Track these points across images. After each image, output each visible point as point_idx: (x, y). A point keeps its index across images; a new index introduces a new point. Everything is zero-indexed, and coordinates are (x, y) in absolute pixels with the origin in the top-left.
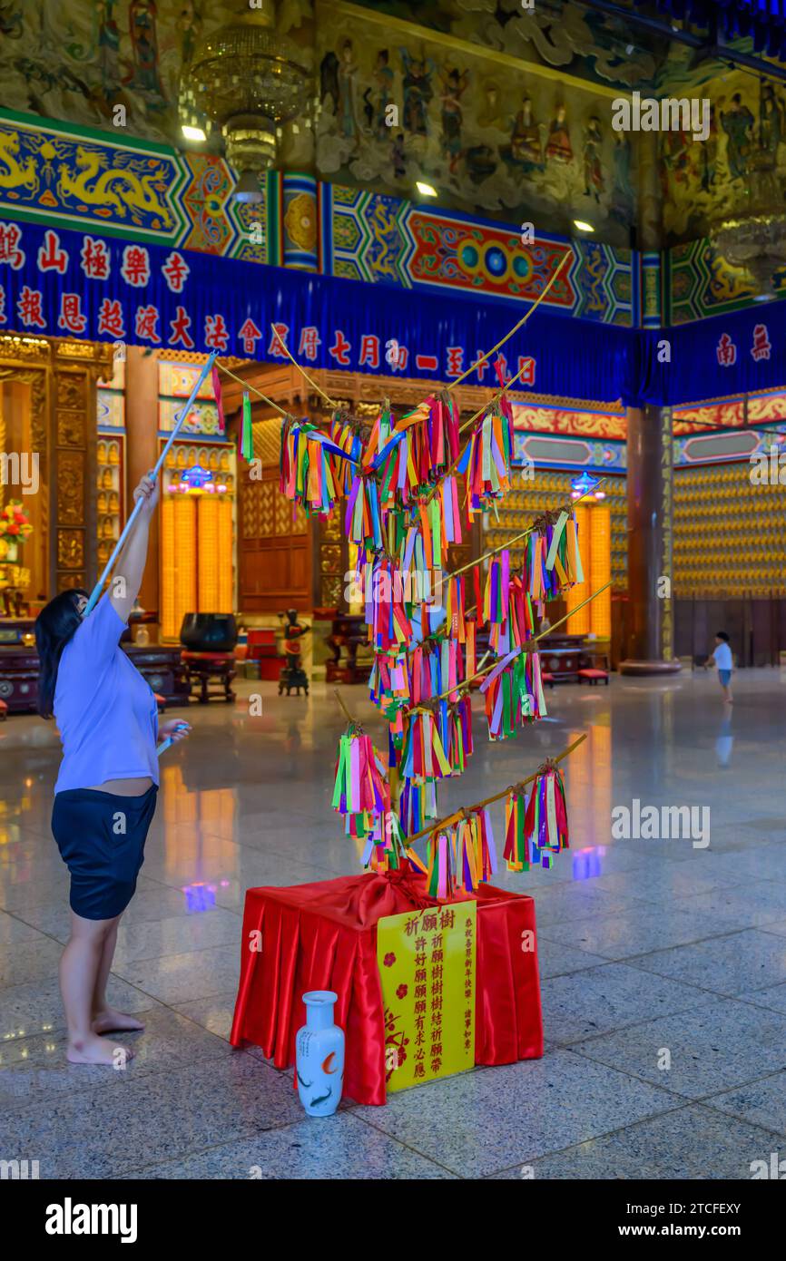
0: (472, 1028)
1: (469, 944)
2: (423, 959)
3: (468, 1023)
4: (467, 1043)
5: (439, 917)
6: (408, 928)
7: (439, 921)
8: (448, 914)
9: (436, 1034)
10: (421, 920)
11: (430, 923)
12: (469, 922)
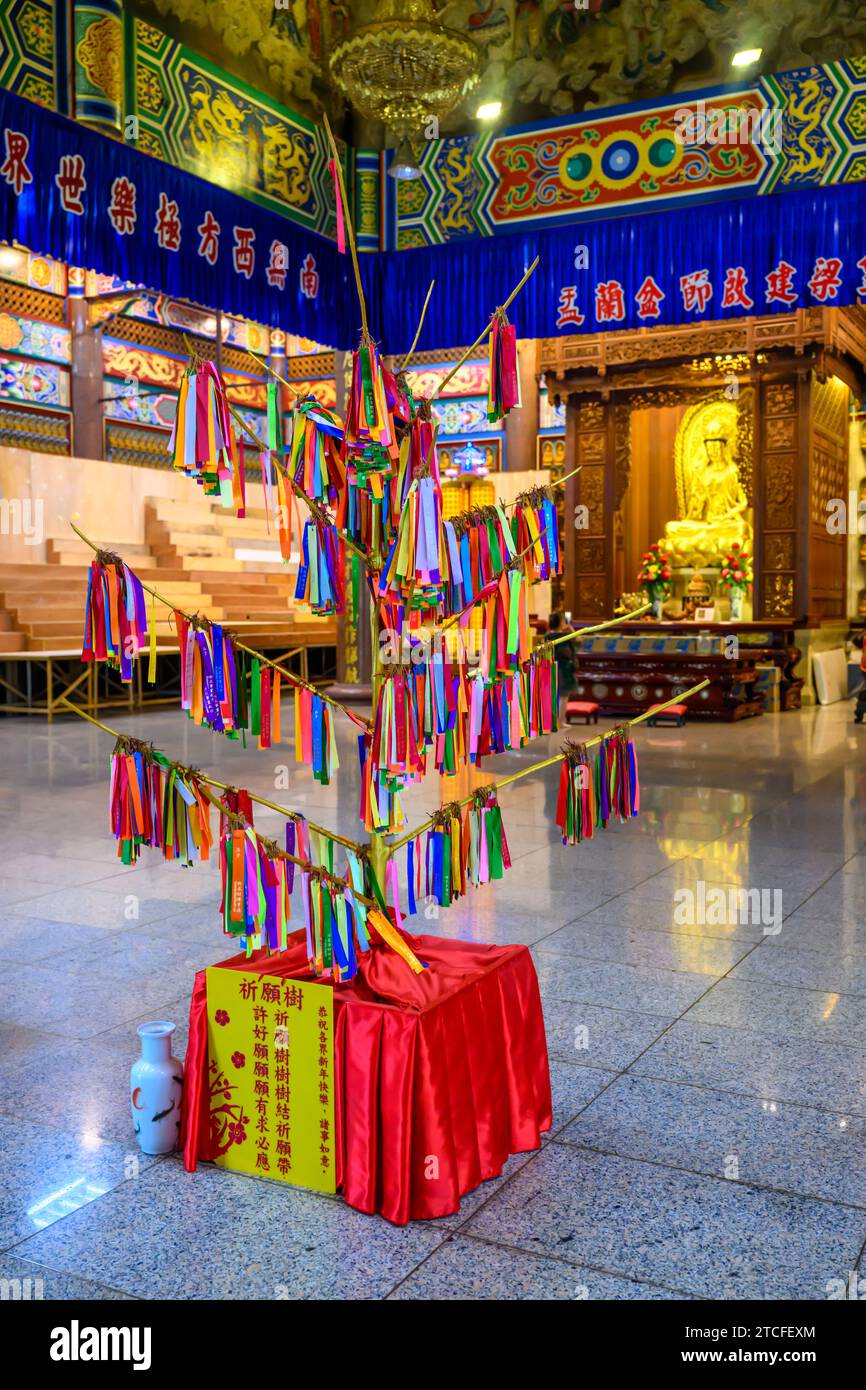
0: (331, 1143)
1: (323, 1038)
2: (265, 1033)
3: (325, 1136)
4: (325, 1160)
5: (283, 990)
6: (244, 990)
7: (283, 996)
8: (294, 991)
9: (283, 1129)
10: (260, 985)
11: (271, 993)
12: (322, 1010)
